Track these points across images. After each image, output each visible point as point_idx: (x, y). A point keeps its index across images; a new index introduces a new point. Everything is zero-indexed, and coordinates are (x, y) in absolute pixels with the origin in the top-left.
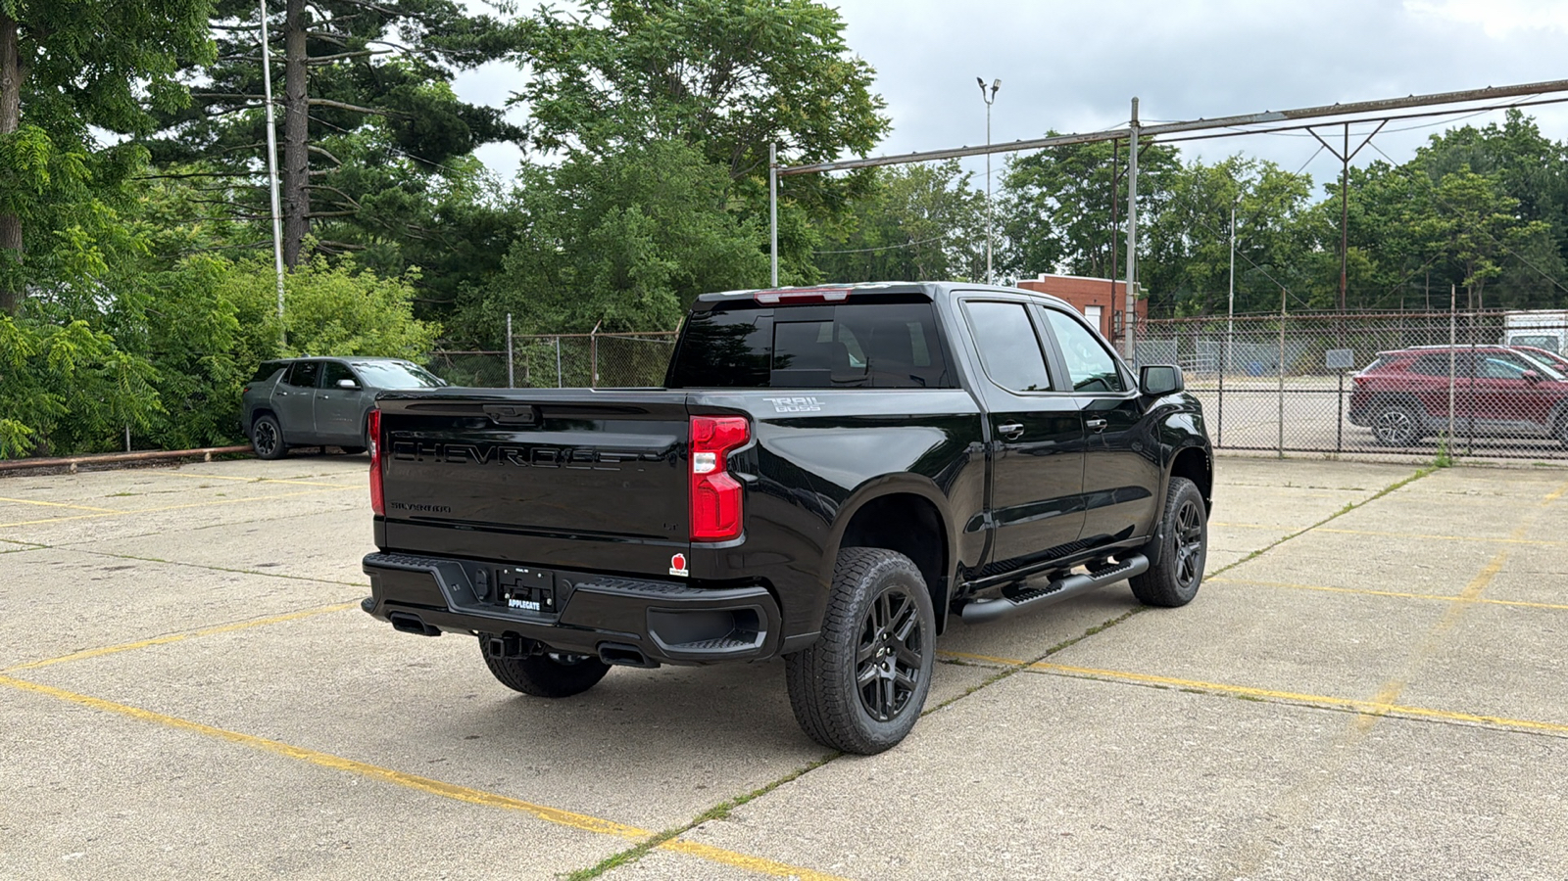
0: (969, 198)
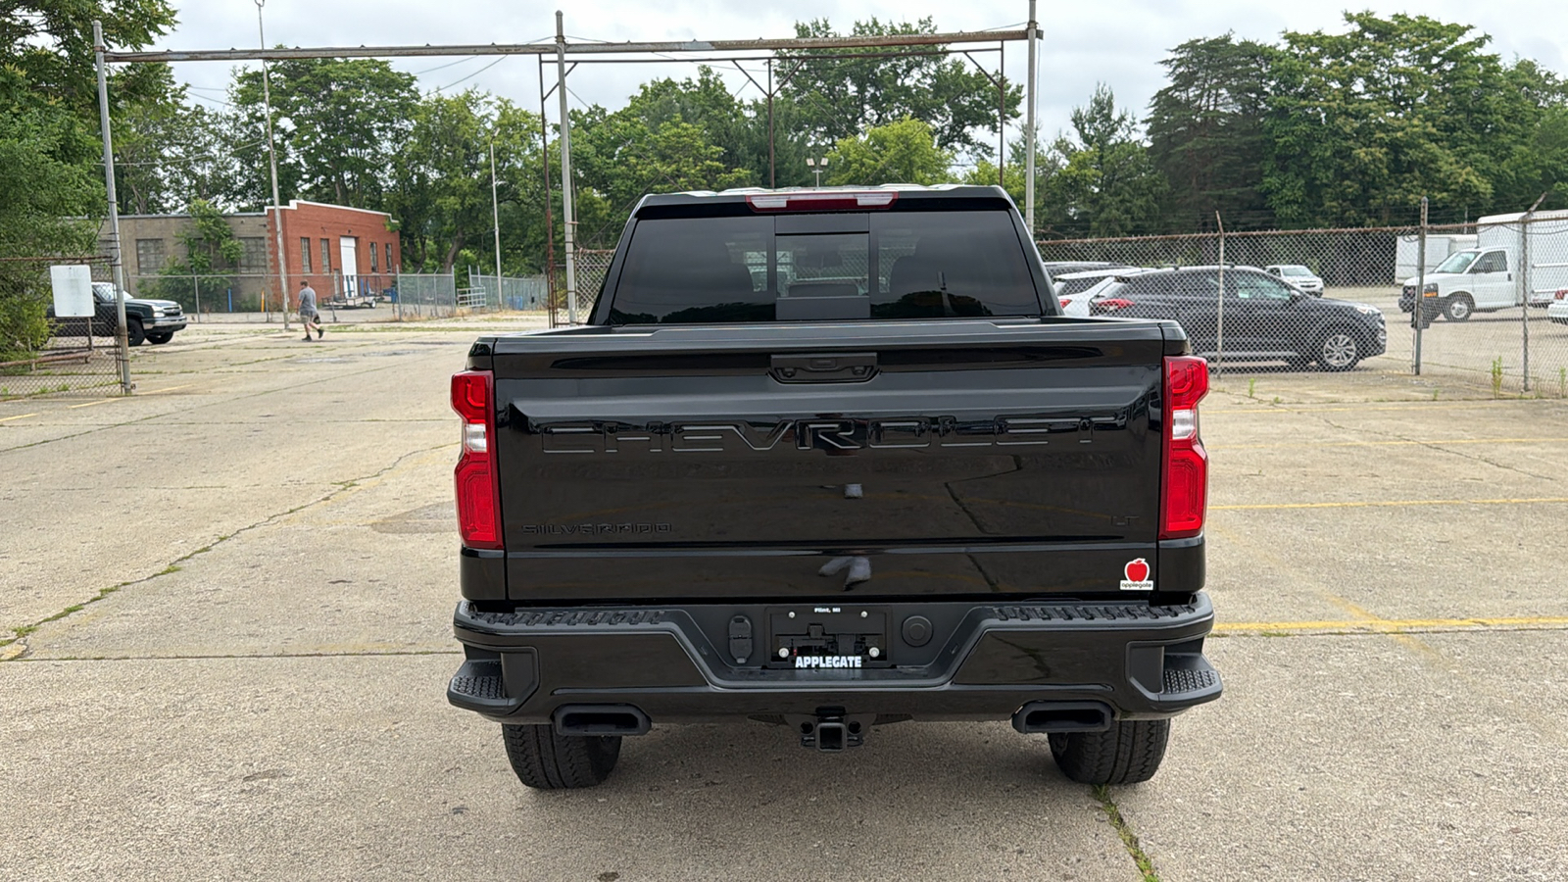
0: (186, 113)
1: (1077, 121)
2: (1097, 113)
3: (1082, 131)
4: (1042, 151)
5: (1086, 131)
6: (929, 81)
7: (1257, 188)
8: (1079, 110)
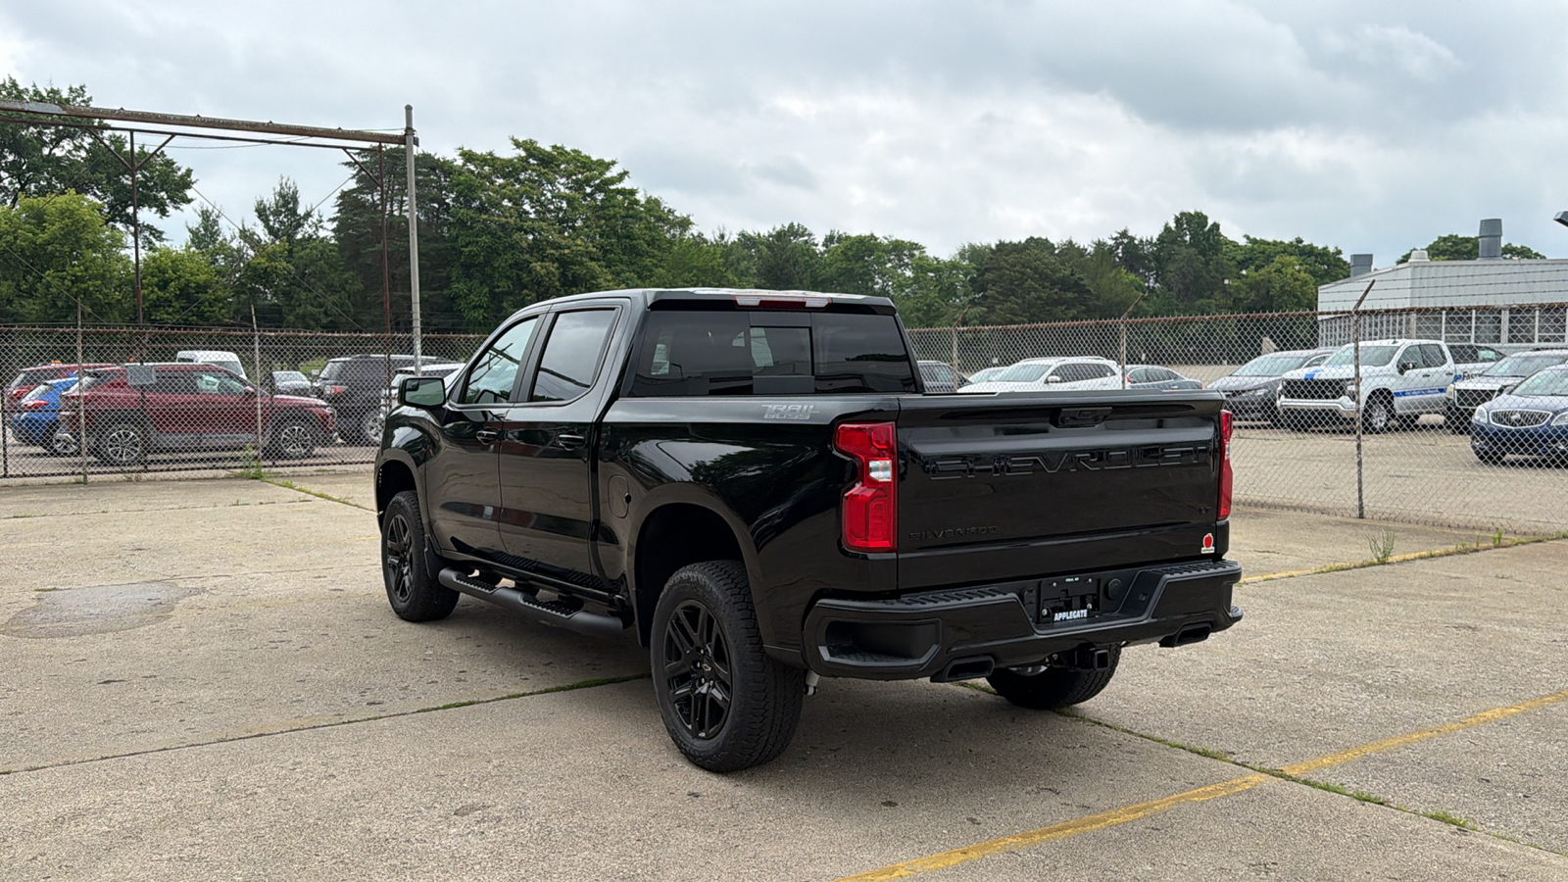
1: (262, 212)
2: (281, 207)
3: (267, 226)
4: (225, 239)
5: (271, 223)
6: (83, 154)
7: (446, 292)
8: (262, 201)
